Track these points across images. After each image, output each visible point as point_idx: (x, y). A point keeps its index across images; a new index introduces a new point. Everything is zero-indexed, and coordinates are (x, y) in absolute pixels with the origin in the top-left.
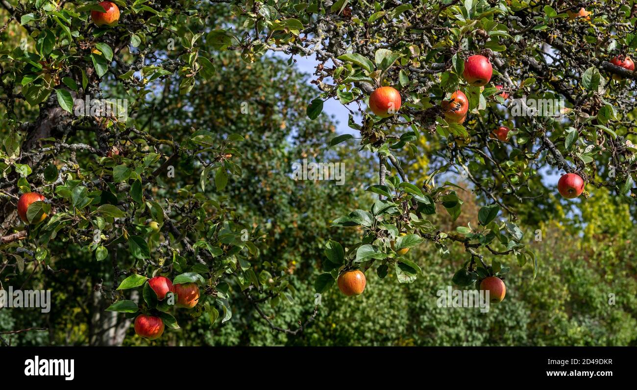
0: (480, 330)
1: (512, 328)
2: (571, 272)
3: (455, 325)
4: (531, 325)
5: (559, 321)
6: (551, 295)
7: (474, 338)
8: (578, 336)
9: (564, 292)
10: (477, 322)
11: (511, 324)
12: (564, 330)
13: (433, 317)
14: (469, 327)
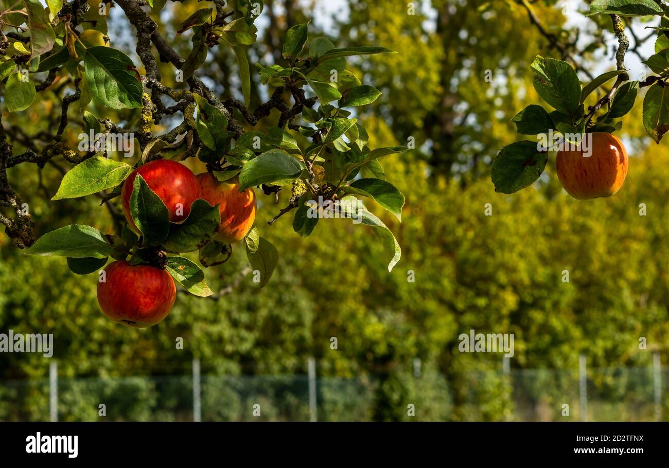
0: (249, 328)
1: (292, 326)
2: (367, 250)
3: (215, 321)
4: (316, 321)
5: (352, 316)
6: (343, 281)
7: (242, 340)
8: (378, 336)
9: (360, 278)
10: (244, 317)
11: (291, 319)
12: (360, 328)
13: (188, 310)
14: (235, 324)
